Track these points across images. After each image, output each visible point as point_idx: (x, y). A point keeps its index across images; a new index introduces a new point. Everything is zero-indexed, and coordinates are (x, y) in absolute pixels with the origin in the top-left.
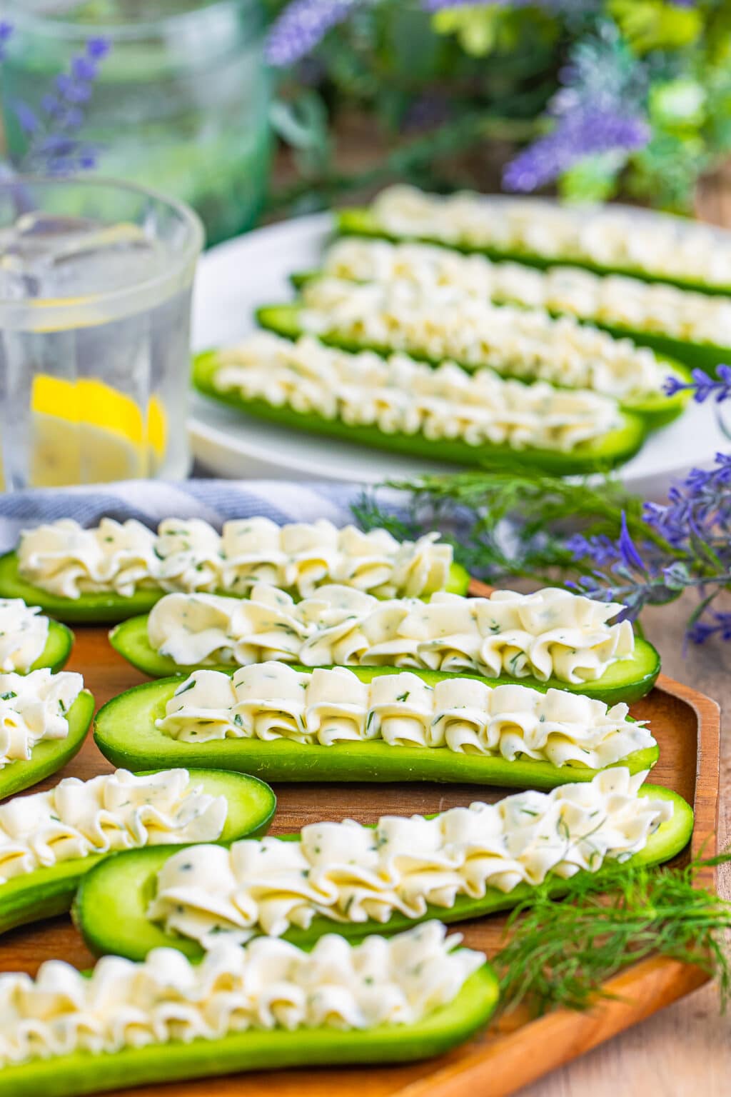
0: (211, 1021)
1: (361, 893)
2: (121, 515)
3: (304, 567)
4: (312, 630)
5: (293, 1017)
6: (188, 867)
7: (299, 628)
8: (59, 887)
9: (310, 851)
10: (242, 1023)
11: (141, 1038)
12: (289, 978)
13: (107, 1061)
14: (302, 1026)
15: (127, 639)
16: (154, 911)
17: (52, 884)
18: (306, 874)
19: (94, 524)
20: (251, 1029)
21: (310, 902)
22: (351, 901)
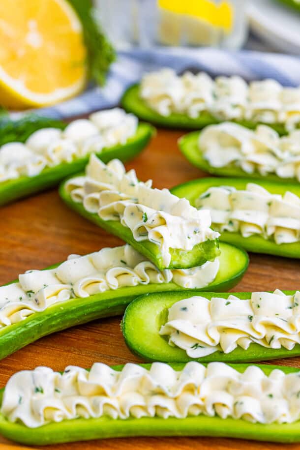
0: (179, 408)
1: (278, 335)
2: (195, 70)
3: (291, 113)
4: (285, 156)
5: (225, 412)
6: (185, 309)
7: (279, 153)
8: (119, 302)
9: (254, 305)
10: (197, 412)
11: (140, 413)
12: (227, 390)
13: (120, 424)
14: (229, 417)
15: (188, 145)
16: (164, 331)
17: (114, 299)
18: (251, 318)
19: (181, 74)
20: (201, 414)
21: (250, 337)
22: (272, 339)
